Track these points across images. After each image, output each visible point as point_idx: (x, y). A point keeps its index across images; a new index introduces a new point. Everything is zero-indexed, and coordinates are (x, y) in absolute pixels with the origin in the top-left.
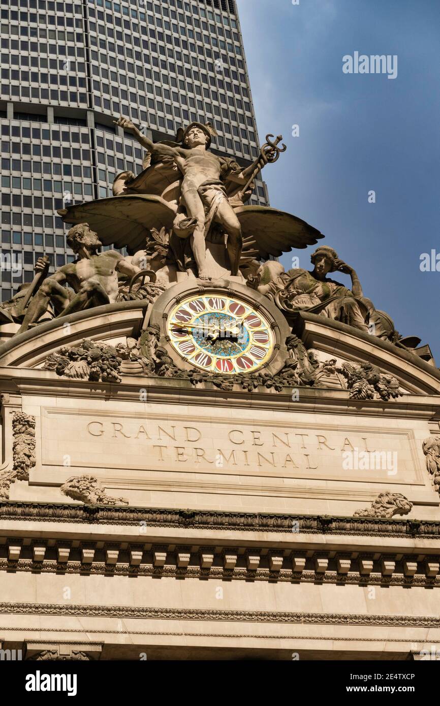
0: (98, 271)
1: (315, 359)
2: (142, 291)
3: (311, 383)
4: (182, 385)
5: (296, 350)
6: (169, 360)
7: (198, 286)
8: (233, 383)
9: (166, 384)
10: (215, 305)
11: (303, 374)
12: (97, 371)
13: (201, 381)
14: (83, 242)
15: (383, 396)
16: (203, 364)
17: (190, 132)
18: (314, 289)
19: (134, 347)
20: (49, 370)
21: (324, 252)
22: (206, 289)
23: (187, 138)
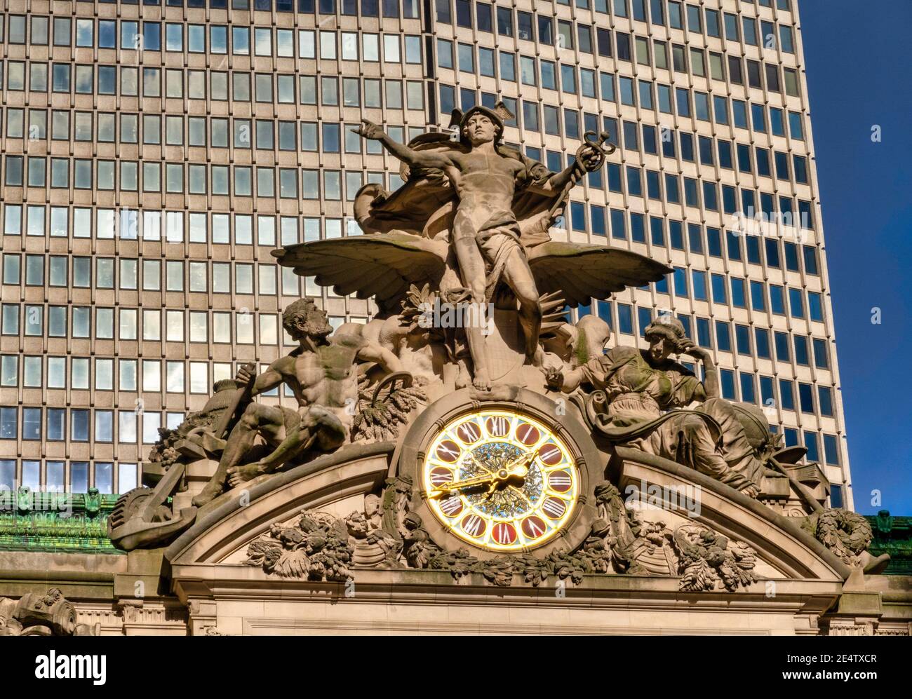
0: (328, 372)
1: (636, 518)
2: (391, 407)
3: (627, 565)
4: (439, 580)
5: (608, 505)
6: (423, 535)
7: (471, 401)
8: (511, 575)
9: (416, 579)
10: (495, 428)
11: (617, 546)
12: (320, 569)
13: (466, 573)
14: (306, 329)
15: (728, 586)
16: (473, 533)
17: (471, 121)
18: (647, 386)
19: (375, 513)
20: (253, 566)
21: (663, 330)
22: (483, 403)
23: (466, 128)
